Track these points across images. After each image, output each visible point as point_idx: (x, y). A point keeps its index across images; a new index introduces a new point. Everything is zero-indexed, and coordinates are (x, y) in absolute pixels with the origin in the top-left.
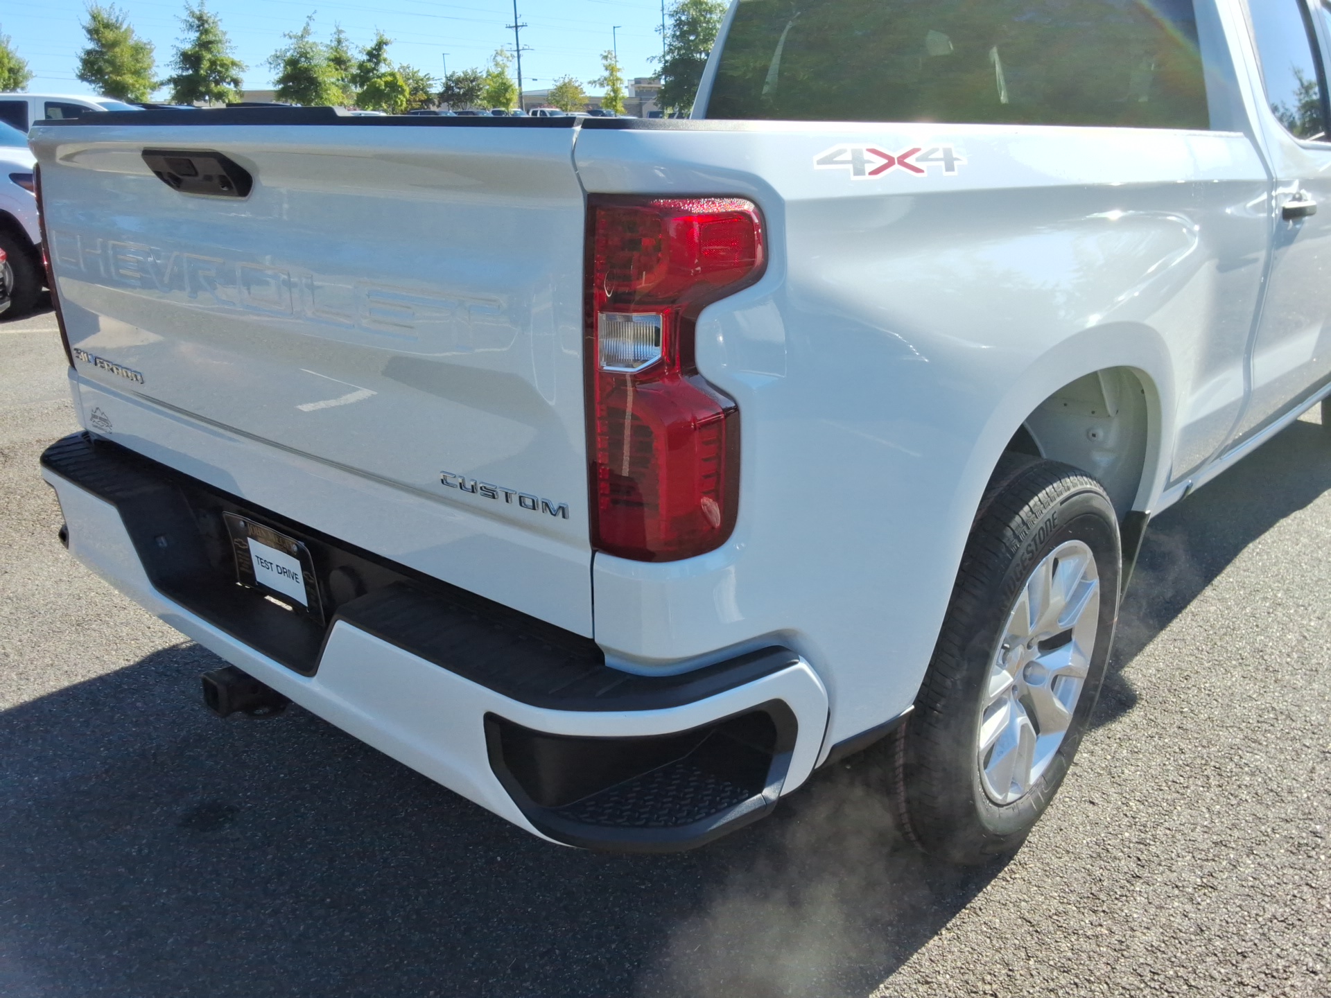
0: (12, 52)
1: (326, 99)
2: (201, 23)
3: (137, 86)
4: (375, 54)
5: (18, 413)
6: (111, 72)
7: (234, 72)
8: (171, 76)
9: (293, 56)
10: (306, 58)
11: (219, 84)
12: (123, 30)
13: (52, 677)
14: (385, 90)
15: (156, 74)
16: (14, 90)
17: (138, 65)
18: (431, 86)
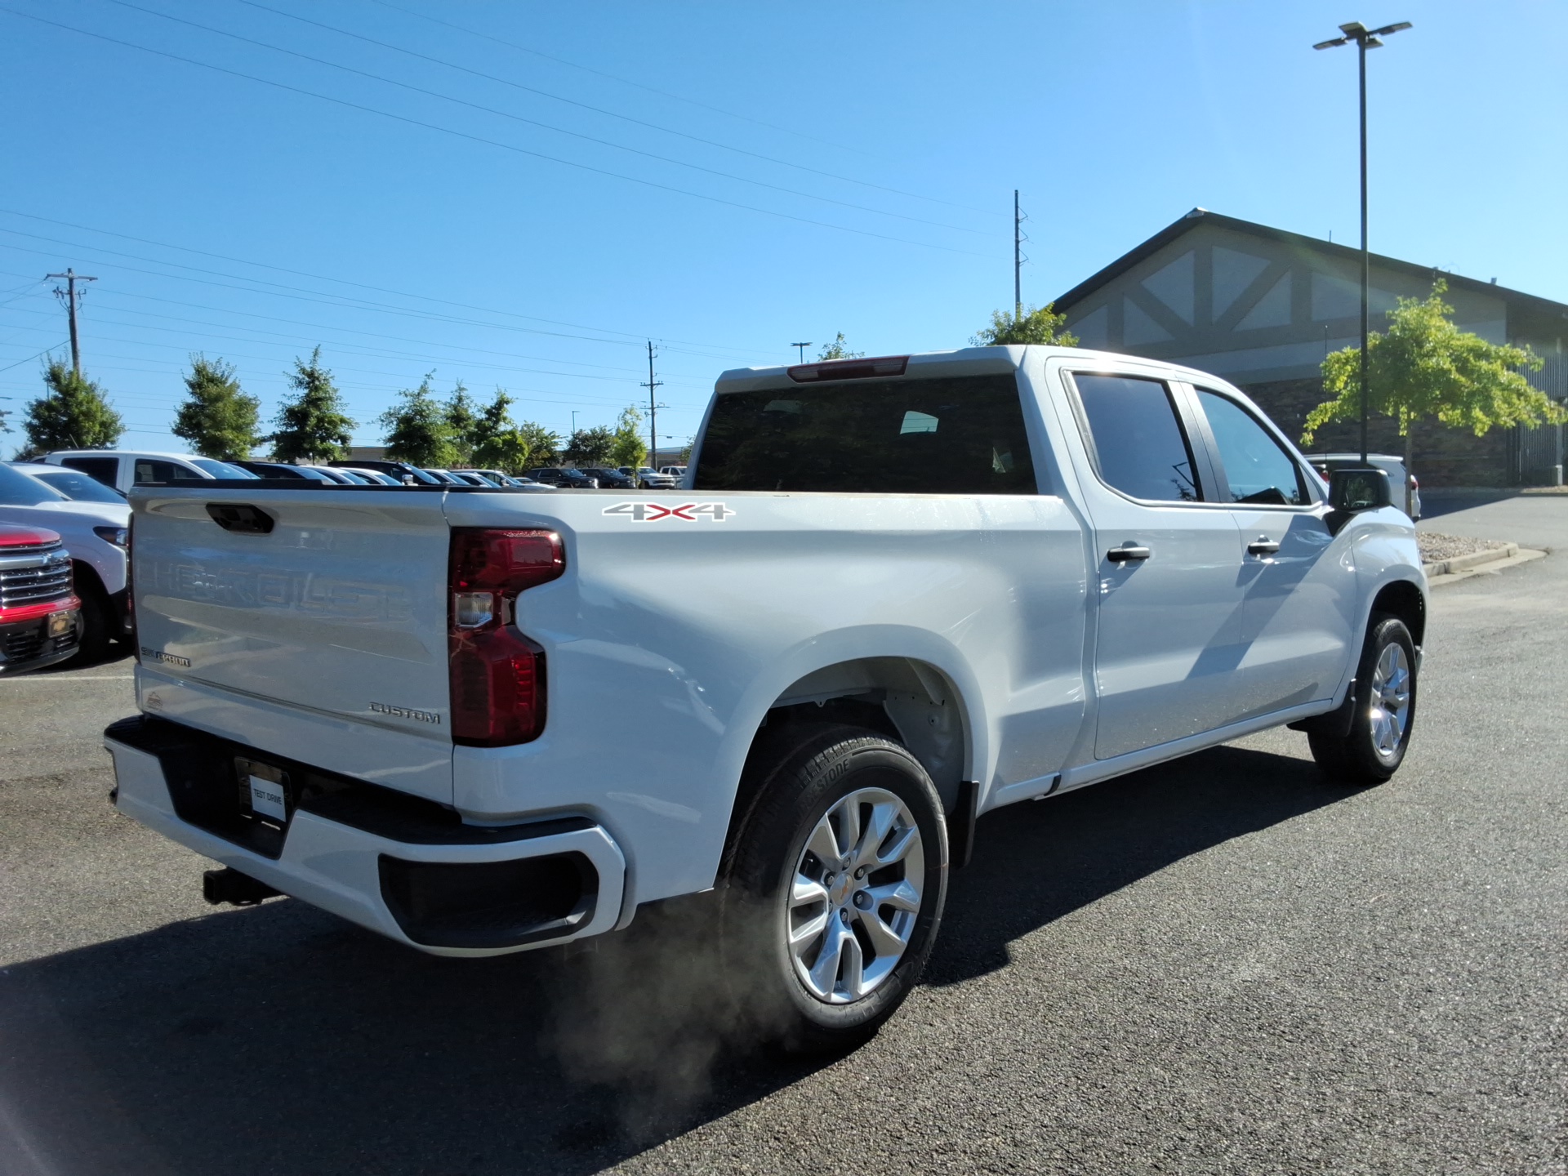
0: (106, 406)
1: (439, 457)
2: (311, 380)
3: (237, 442)
4: (495, 413)
5: (75, 747)
6: (210, 427)
7: (343, 429)
8: (274, 433)
9: (407, 413)
10: (421, 415)
11: (325, 441)
12: (228, 385)
13: (85, 937)
14: (503, 448)
15: (259, 430)
16: (102, 445)
17: (241, 420)
18: (556, 444)
